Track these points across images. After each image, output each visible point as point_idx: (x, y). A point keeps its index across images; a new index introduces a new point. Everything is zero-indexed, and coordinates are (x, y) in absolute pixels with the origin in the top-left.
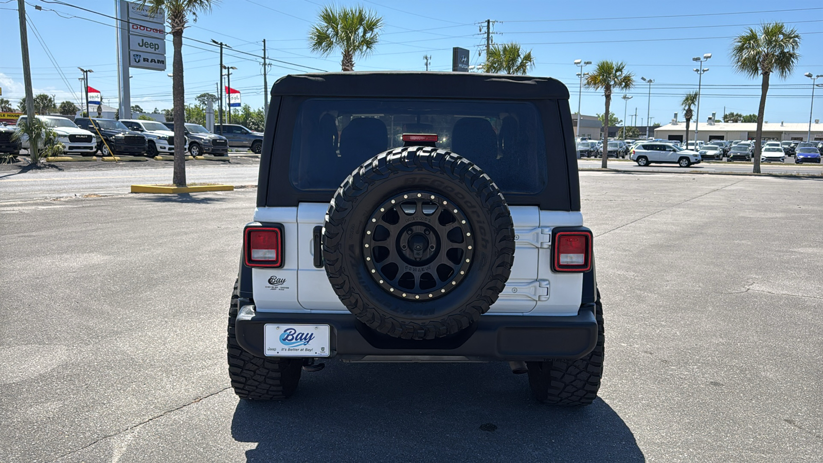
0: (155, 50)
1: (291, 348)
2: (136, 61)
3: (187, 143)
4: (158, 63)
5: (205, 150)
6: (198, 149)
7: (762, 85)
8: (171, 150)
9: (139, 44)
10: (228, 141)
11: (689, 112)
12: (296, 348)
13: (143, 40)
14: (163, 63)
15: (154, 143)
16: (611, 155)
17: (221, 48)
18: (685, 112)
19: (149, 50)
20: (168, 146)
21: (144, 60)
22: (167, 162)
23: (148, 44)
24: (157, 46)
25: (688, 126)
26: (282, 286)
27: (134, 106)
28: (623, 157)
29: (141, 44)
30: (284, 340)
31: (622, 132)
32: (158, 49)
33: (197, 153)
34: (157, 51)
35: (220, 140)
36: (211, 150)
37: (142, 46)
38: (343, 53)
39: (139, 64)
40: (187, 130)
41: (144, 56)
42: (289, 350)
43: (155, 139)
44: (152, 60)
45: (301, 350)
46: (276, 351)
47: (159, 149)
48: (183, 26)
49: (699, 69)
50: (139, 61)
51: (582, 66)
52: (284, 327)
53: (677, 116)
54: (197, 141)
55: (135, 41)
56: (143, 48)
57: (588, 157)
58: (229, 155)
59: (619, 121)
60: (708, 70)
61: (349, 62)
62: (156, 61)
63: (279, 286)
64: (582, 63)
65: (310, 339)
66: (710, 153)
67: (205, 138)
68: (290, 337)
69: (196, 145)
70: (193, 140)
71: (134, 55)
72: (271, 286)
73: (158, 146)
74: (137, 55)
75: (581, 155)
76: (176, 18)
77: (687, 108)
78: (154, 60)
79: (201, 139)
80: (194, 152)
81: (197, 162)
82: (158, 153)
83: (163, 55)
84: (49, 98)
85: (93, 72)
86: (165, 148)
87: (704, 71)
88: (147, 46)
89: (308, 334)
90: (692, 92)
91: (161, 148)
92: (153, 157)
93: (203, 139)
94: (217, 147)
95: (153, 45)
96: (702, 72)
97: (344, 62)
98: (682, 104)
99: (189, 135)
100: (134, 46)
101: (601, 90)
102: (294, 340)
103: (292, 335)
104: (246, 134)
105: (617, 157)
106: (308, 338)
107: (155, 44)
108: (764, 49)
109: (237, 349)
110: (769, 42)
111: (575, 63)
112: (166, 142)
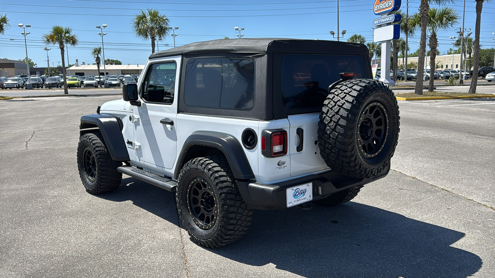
1: (298, 200)
7: (152, 44)
11: (98, 59)
12: (300, 199)
16: (54, 86)
18: (96, 59)
25: (99, 67)
26: (284, 166)
28: (61, 87)
30: (295, 196)
31: (48, 71)
42: (297, 201)
45: (302, 199)
46: (292, 203)
49: (101, 33)
51: (24, 28)
52: (295, 188)
53: (78, 61)
57: (38, 88)
59: (34, 64)
60: (106, 34)
63: (283, 166)
64: (24, 26)
65: (305, 192)
66: (114, 82)
68: (297, 193)
72: (279, 167)
75: (33, 86)
77: (96, 56)
87: (104, 34)
89: (304, 190)
90: (97, 47)
96: (103, 35)
98: (93, 54)
101: (57, 45)
102: (299, 195)
103: (298, 192)
105: (58, 87)
106: (304, 192)
108: (150, 24)
109: (234, 213)
110: (152, 20)
111: (19, 26)
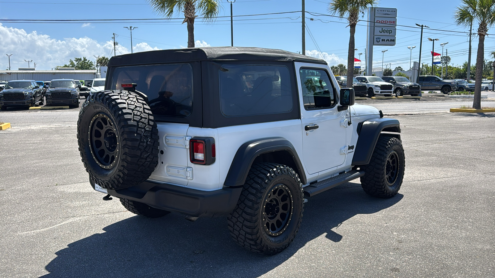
0: (389, 34)
2: (377, 42)
3: (393, 88)
4: (391, 41)
5: (404, 92)
6: (400, 92)
8: (382, 93)
9: (380, 31)
10: (420, 86)
13: (382, 29)
14: (394, 41)
15: (373, 89)
17: (422, 29)
19: (386, 34)
20: (380, 91)
21: (382, 40)
22: (378, 100)
23: (385, 31)
24: (391, 32)
27: (398, 67)
29: (381, 31)
32: (391, 33)
33: (400, 94)
34: (391, 34)
35: (414, 86)
36: (408, 92)
37: (382, 32)
38: (479, 23)
39: (379, 43)
40: (395, 81)
41: (382, 38)
43: (373, 87)
44: (387, 40)
47: (375, 93)
48: (356, 21)
50: (379, 41)
54: (400, 87)
55: (377, 30)
56: (383, 34)
58: (422, 95)
61: (483, 29)
62: (390, 40)
67: (405, 85)
69: (399, 89)
70: (398, 87)
71: (376, 38)
73: (374, 91)
74: (378, 38)
76: (352, 17)
78: (389, 40)
79: (403, 85)
80: (398, 94)
81: (397, 100)
82: (374, 95)
83: (394, 36)
84: (344, 66)
85: (357, 50)
86: (378, 92)
88: (384, 32)
91: (376, 92)
92: (370, 97)
93: (404, 85)
94: (412, 90)
95: (388, 31)
97: (480, 30)
99: (396, 84)
100: (377, 32)
104: (438, 81)
107: (390, 30)
112: (379, 88)
